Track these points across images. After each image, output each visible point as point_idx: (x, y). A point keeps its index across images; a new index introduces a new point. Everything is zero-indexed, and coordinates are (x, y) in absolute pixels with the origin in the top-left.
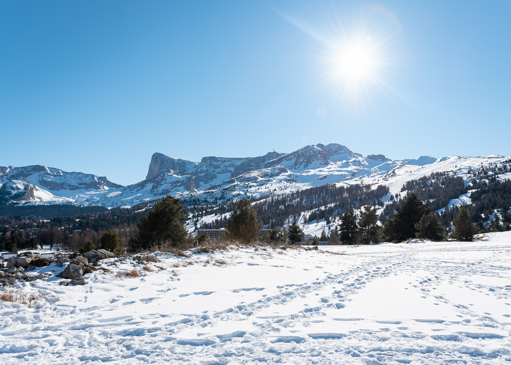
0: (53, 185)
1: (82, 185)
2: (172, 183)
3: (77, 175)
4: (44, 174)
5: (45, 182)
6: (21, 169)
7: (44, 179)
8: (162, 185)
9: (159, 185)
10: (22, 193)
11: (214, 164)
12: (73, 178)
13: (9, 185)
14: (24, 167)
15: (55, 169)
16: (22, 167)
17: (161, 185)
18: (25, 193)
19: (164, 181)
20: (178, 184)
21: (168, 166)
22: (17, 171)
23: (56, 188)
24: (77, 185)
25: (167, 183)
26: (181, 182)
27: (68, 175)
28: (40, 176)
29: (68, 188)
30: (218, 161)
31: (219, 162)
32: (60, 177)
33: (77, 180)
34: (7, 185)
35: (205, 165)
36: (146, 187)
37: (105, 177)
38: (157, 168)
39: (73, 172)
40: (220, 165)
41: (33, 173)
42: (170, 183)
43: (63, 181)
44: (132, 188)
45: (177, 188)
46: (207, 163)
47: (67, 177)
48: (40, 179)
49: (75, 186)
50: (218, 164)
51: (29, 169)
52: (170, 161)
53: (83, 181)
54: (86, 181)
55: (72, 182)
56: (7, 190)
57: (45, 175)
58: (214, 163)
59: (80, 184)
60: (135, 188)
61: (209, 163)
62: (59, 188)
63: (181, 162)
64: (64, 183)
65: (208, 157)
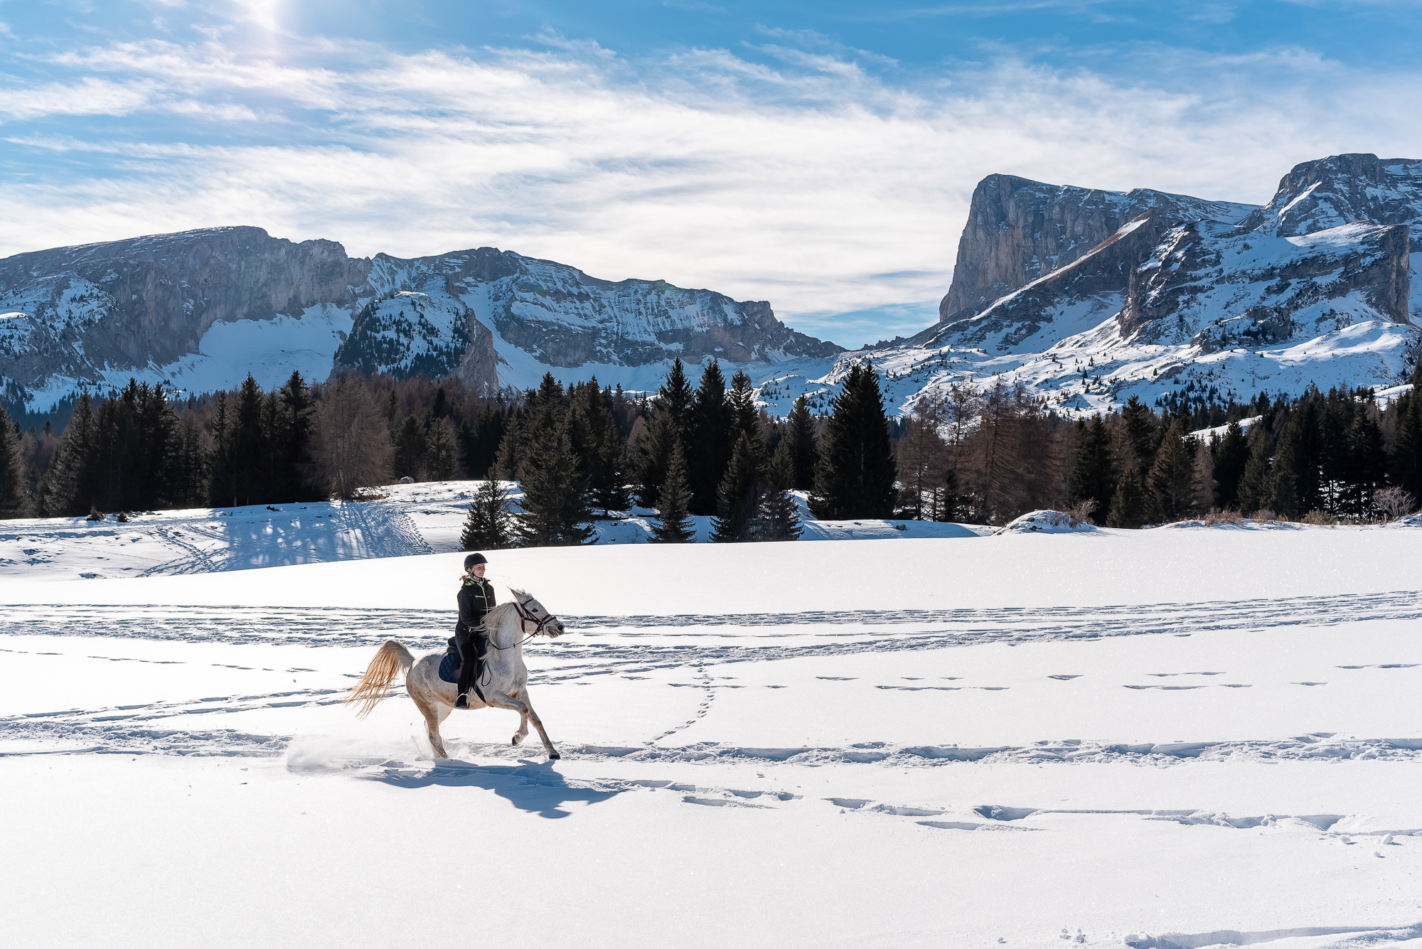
0: (553, 340)
1: (673, 340)
2: (1269, 274)
3: (648, 293)
4: (514, 288)
5: (521, 322)
6: (424, 268)
7: (516, 308)
8: (1201, 290)
9: (1181, 291)
10: (448, 354)
11: (1375, 199)
12: (634, 306)
13: (388, 312)
14: (433, 259)
15: (555, 264)
16: (424, 258)
17: (1195, 290)
18: (459, 352)
19: (1210, 269)
20: (1323, 281)
21: (1079, 229)
22: (409, 274)
23: (566, 356)
24: (653, 338)
25: (1231, 278)
26: (1336, 264)
27: (610, 294)
28: (497, 299)
29: (615, 357)
30: (1393, 181)
31: (1402, 188)
32: (578, 304)
33: (650, 317)
34: (379, 314)
35: (1326, 199)
36: (1049, 319)
37: (765, 305)
38: (1005, 249)
39: (629, 281)
40: (1408, 201)
41: (468, 284)
42: (1254, 279)
43: (592, 323)
44: (972, 329)
45: (1325, 304)
46: (1335, 191)
47: (604, 302)
48: (501, 310)
49: (644, 344)
50: (1393, 194)
51: (452, 268)
52: (1088, 202)
53: (673, 323)
54: (686, 324)
55: (629, 329)
56: (379, 336)
57: (519, 294)
58: (1370, 192)
59: (662, 336)
60: (988, 329)
61: (1345, 189)
62: (580, 354)
63: (1152, 203)
64: (595, 333)
65: (1332, 159)
